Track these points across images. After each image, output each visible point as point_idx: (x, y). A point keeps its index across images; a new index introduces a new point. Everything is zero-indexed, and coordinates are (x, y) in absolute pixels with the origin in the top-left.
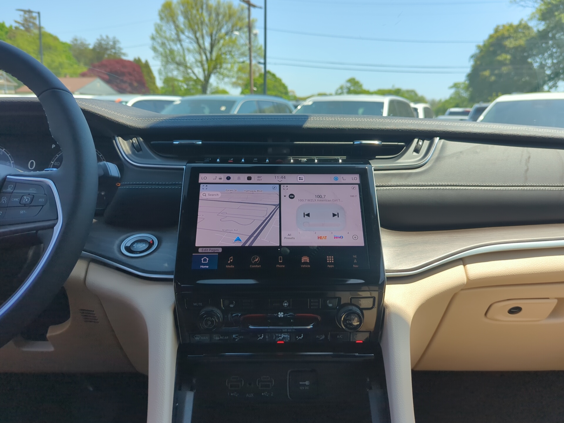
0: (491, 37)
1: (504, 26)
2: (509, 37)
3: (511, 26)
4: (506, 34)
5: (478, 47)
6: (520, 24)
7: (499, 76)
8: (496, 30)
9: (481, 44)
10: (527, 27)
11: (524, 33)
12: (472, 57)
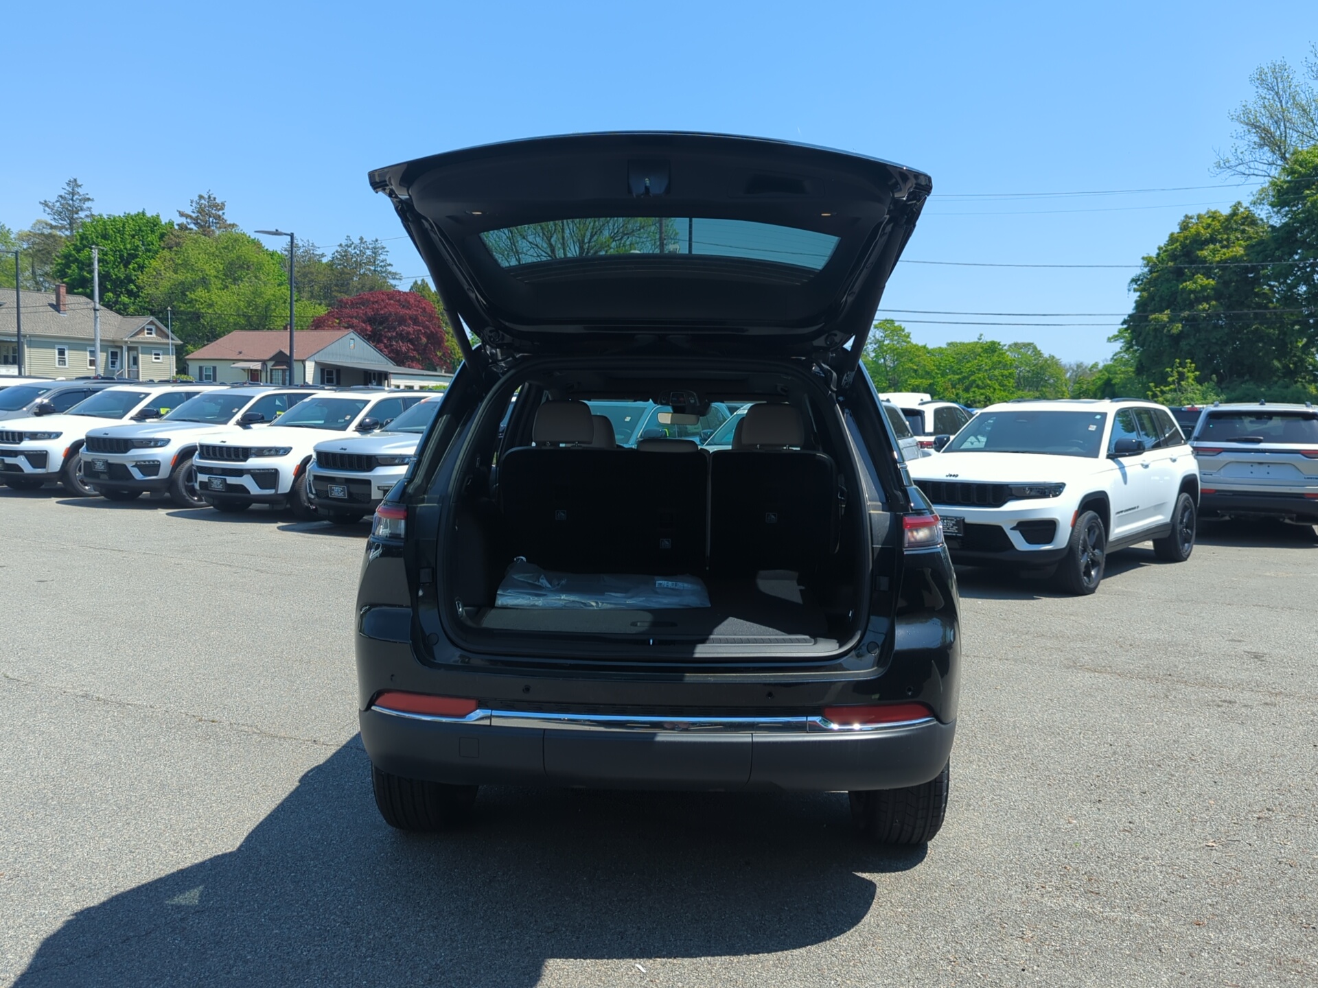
0: (1172, 239)
1: (1199, 217)
2: (1212, 240)
3: (1214, 216)
4: (1206, 234)
5: (1147, 260)
6: (1234, 213)
7: (1192, 321)
8: (1184, 226)
9: (1153, 253)
10: (1251, 220)
11: (1243, 231)
12: (1134, 281)
